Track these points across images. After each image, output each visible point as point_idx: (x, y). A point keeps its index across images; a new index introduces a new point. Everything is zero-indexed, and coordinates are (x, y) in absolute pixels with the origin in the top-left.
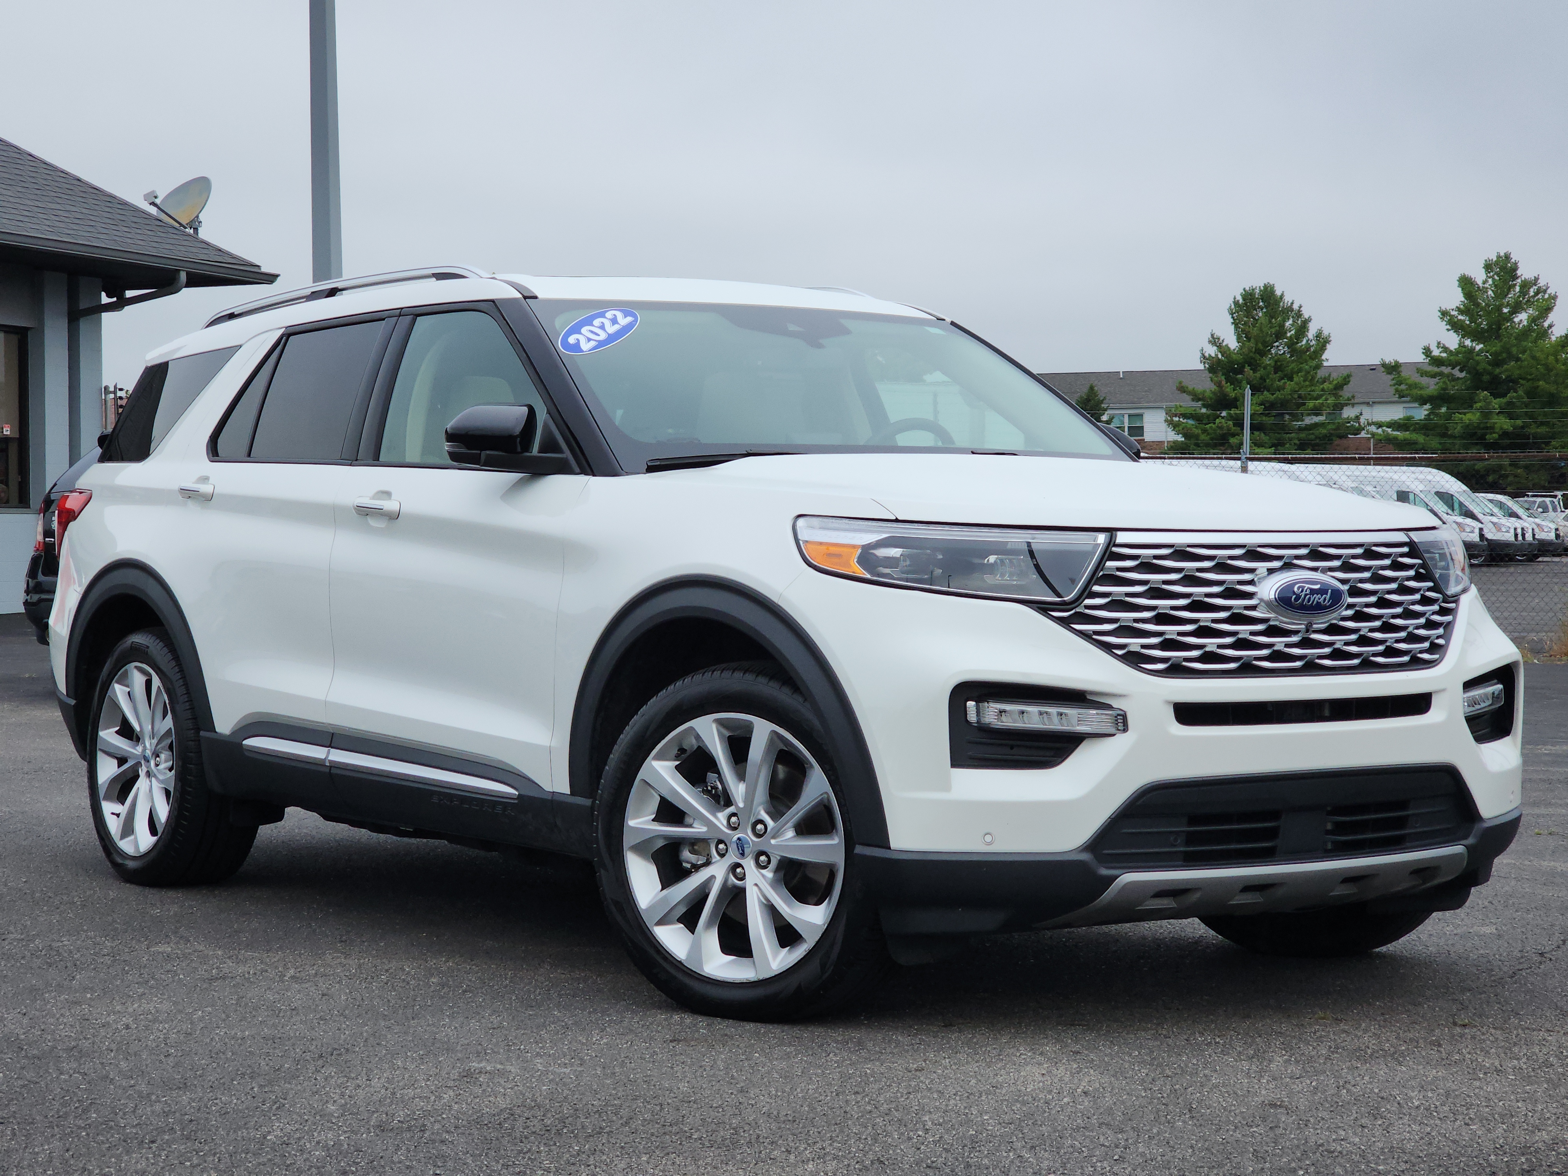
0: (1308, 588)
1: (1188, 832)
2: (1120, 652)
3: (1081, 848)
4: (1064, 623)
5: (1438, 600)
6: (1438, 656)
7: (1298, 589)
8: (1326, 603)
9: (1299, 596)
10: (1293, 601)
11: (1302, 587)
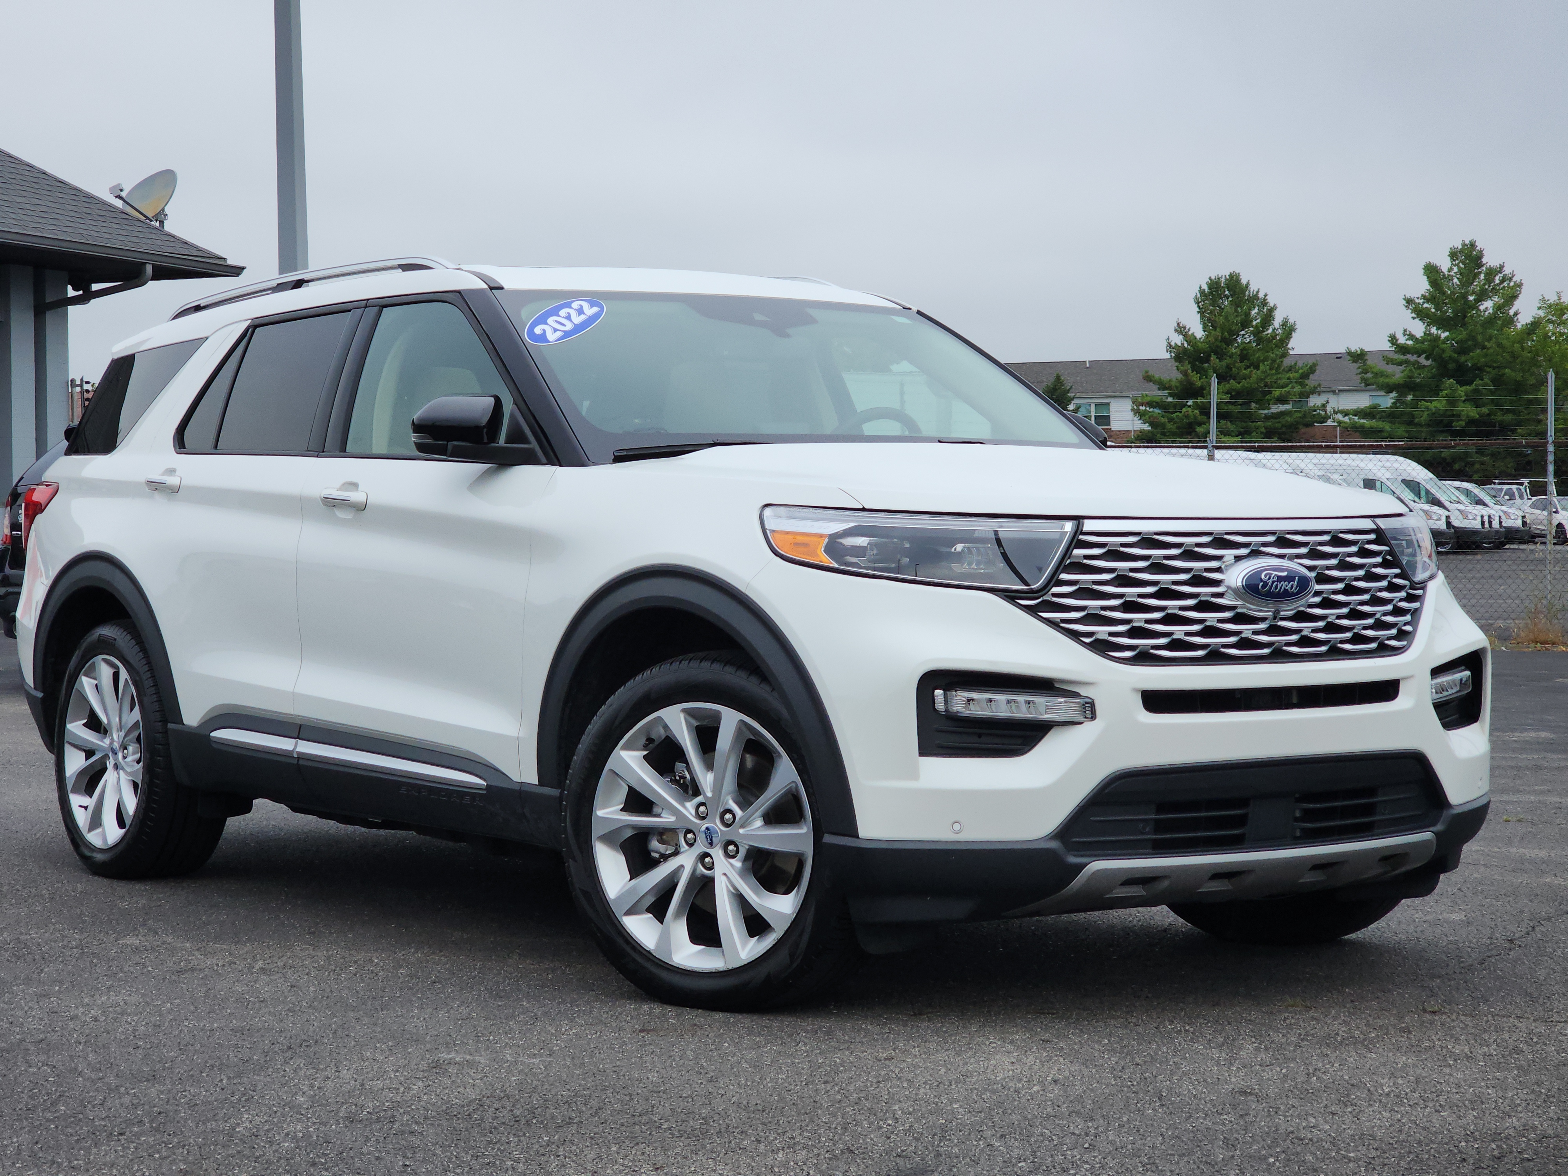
0: (1275, 575)
1: (1155, 820)
3: (1050, 836)
4: (1031, 610)
5: (1406, 587)
6: (1406, 643)
7: (1265, 576)
8: (1293, 590)
9: (1266, 584)
10: (1260, 589)
11: (1269, 575)
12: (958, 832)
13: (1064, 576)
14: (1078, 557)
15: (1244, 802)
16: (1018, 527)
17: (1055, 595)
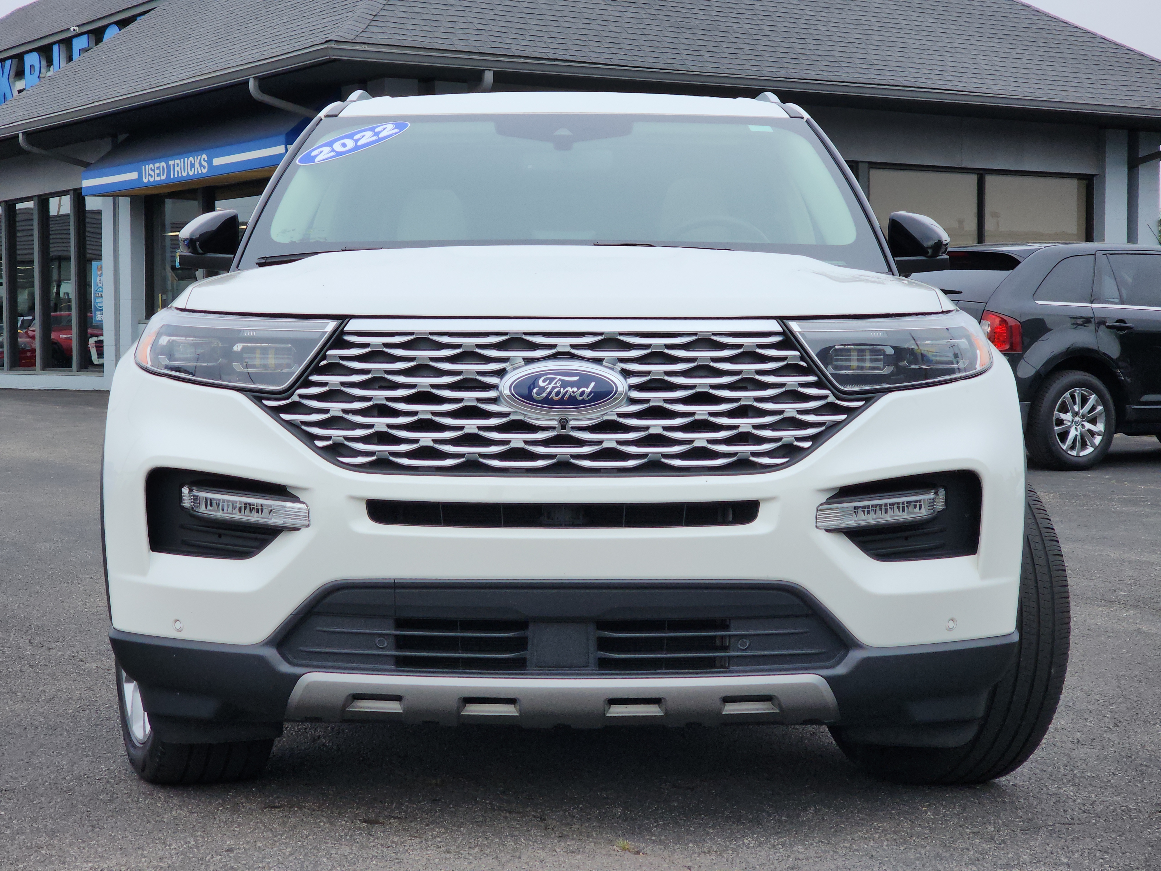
0: (560, 380)
1: (397, 636)
2: (320, 444)
3: (261, 644)
4: (275, 412)
5: (825, 397)
6: (787, 460)
7: (544, 381)
8: (585, 396)
9: (543, 389)
10: (534, 395)
11: (551, 380)
12: (180, 630)
13: (315, 378)
14: (333, 357)
15: (522, 625)
16: (266, 326)
17: (301, 396)
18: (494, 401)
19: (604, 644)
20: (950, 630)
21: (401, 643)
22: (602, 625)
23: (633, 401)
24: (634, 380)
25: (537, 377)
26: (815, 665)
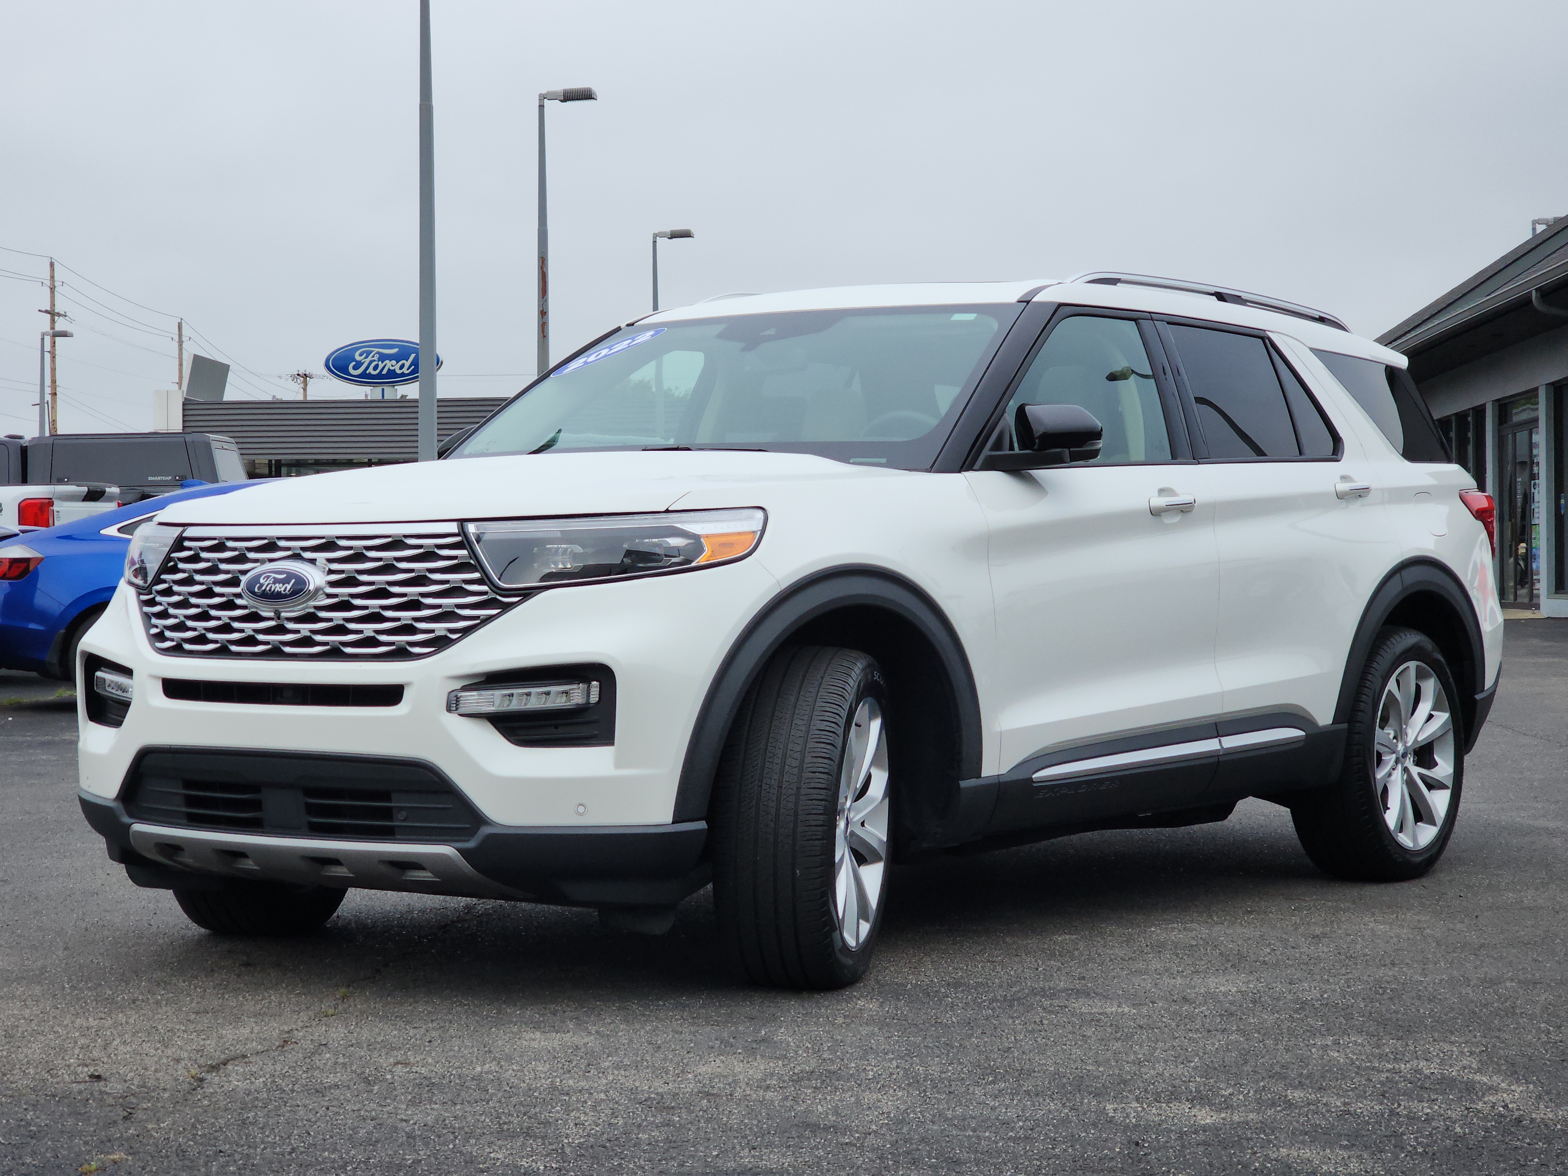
0: (274, 577)
1: (188, 796)
2: (153, 632)
5: (485, 593)
6: (434, 649)
7: (263, 579)
8: (287, 592)
9: (262, 585)
10: (256, 590)
11: (268, 577)
13: (163, 576)
14: (174, 559)
15: (255, 788)
17: (155, 592)
18: (239, 596)
19: (311, 809)
20: (581, 814)
21: (191, 801)
22: (309, 792)
23: (329, 596)
24: (334, 577)
25: (259, 576)
26: (456, 838)
